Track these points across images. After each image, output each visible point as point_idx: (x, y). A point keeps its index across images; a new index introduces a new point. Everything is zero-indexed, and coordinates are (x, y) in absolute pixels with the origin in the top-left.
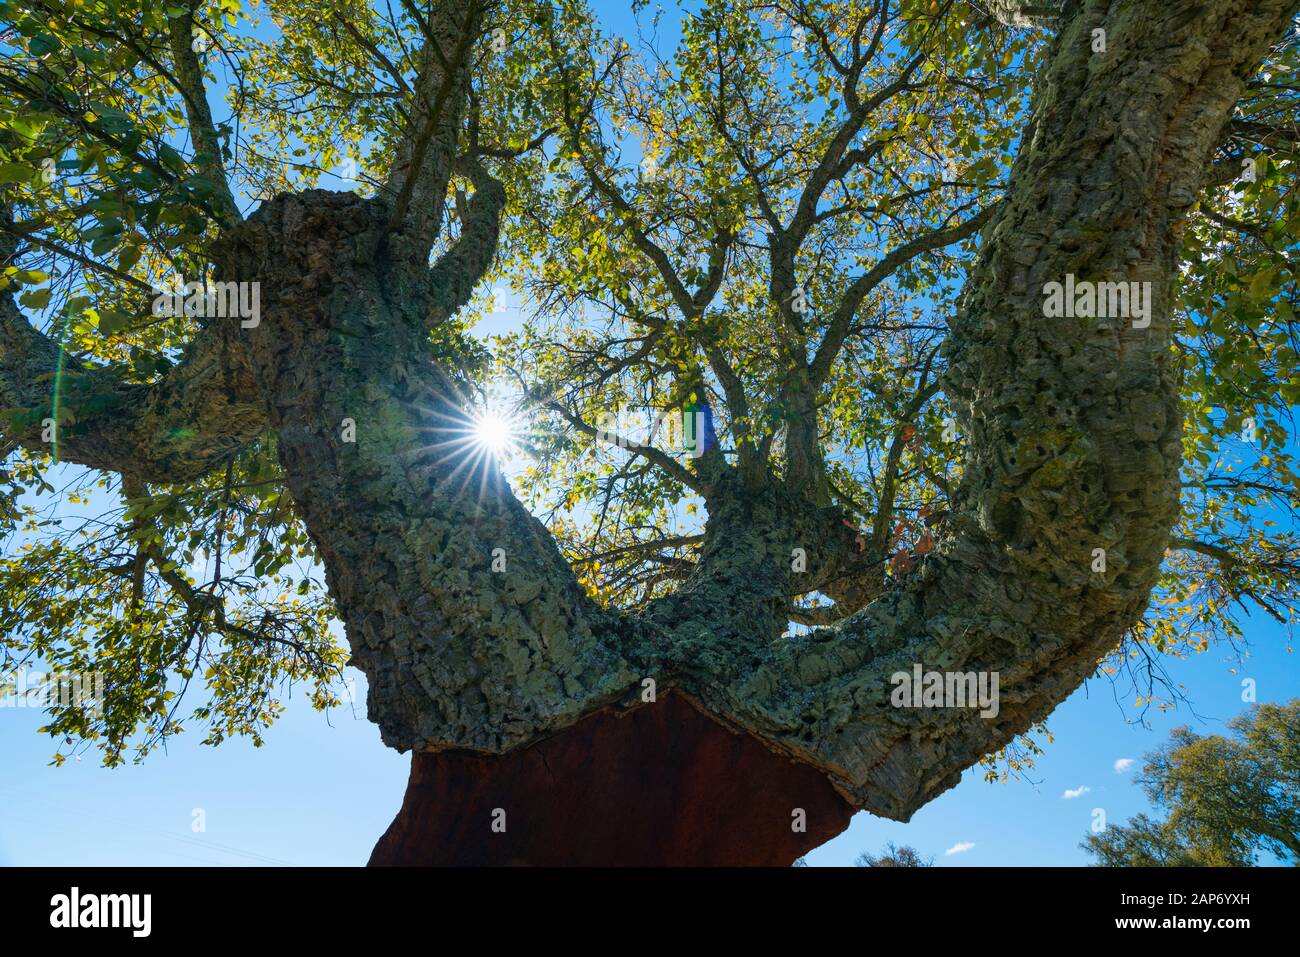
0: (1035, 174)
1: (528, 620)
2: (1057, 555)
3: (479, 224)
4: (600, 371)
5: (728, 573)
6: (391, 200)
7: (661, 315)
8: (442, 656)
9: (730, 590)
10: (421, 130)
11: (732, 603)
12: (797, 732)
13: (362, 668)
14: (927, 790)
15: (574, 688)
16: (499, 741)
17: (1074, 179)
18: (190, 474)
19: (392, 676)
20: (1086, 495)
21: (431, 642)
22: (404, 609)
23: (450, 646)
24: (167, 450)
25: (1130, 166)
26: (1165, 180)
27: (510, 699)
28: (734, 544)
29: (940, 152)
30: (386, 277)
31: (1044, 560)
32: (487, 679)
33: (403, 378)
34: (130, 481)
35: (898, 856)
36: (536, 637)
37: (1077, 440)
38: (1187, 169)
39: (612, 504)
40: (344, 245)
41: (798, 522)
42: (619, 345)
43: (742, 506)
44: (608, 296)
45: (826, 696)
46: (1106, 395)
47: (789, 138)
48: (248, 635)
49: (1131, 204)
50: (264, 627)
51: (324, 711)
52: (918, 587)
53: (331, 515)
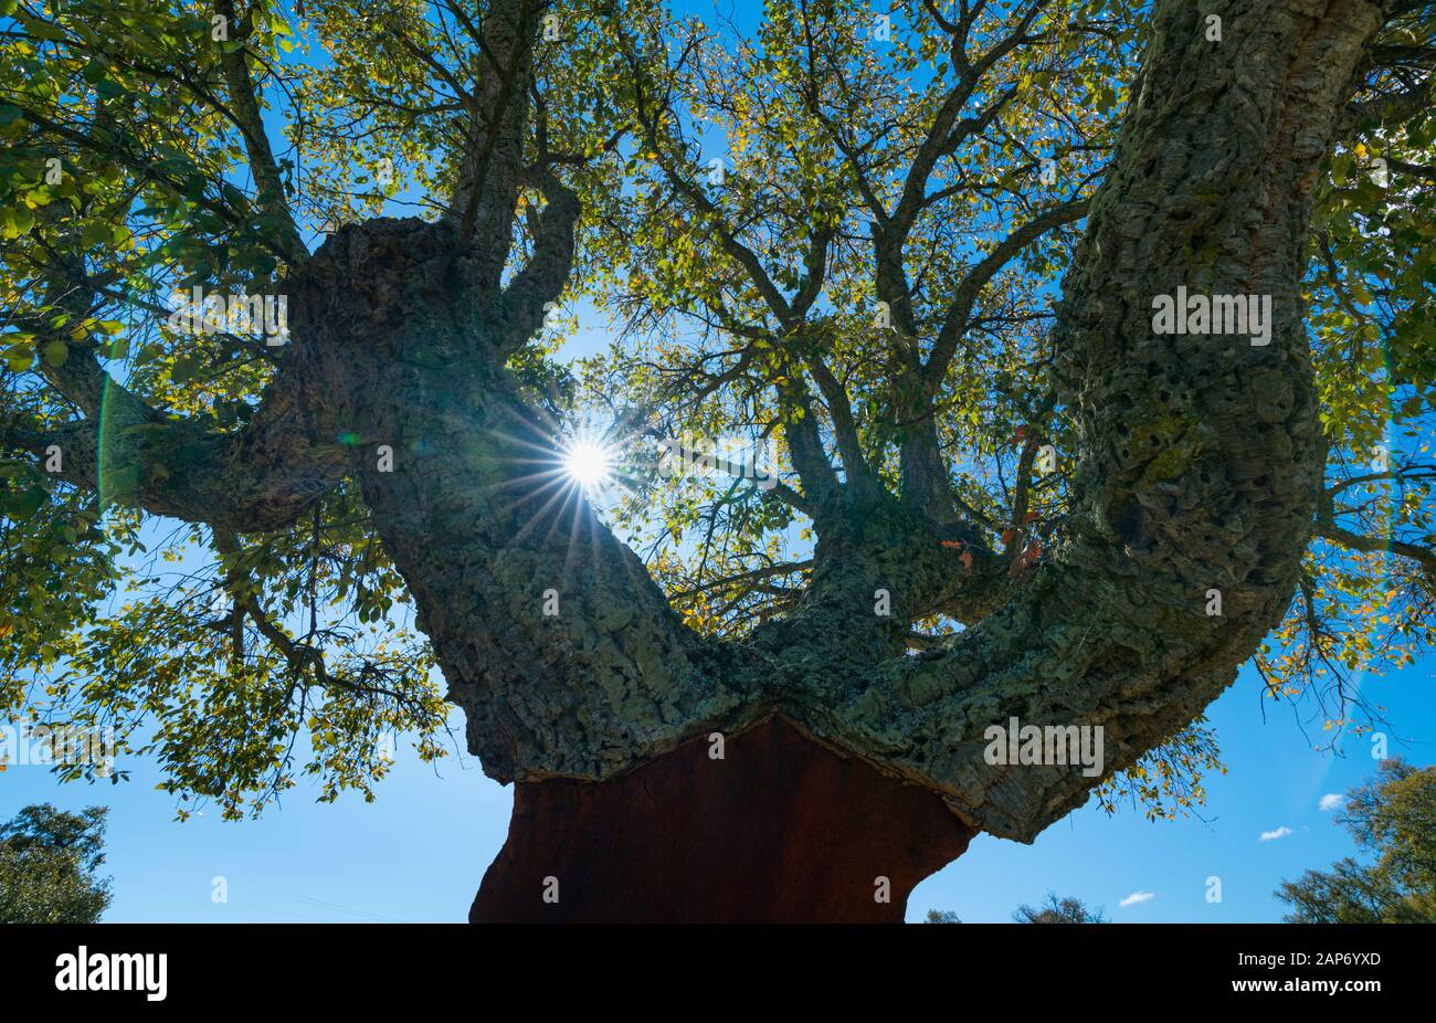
0: (1142, 137)
1: (621, 647)
2: (1180, 552)
3: (552, 239)
4: (697, 390)
5: (838, 596)
6: (456, 222)
7: (759, 323)
8: (536, 686)
9: (840, 615)
10: (481, 145)
11: (841, 627)
12: (907, 753)
13: (460, 703)
14: (1050, 809)
15: (671, 714)
16: (598, 768)
17: (1182, 139)
18: (279, 521)
19: (488, 708)
20: (1206, 485)
21: (524, 672)
22: (495, 641)
23: (544, 676)
24: (255, 498)
25: (1246, 118)
26: (1288, 130)
27: (606, 726)
28: (845, 567)
29: (1069, 112)
30: (457, 304)
31: (1166, 559)
32: (583, 707)
33: (480, 408)
34: (221, 534)
35: (1061, 909)
36: (630, 665)
37: (1193, 426)
38: (1315, 115)
39: (716, 532)
40: (411, 274)
41: (916, 540)
42: (715, 360)
43: (852, 525)
44: (700, 307)
45: (937, 715)
46: (1225, 375)
47: (891, 112)
48: (349, 686)
49: (1248, 160)
50: (364, 678)
51: (431, 762)
52: (1033, 597)
53: (417, 550)
